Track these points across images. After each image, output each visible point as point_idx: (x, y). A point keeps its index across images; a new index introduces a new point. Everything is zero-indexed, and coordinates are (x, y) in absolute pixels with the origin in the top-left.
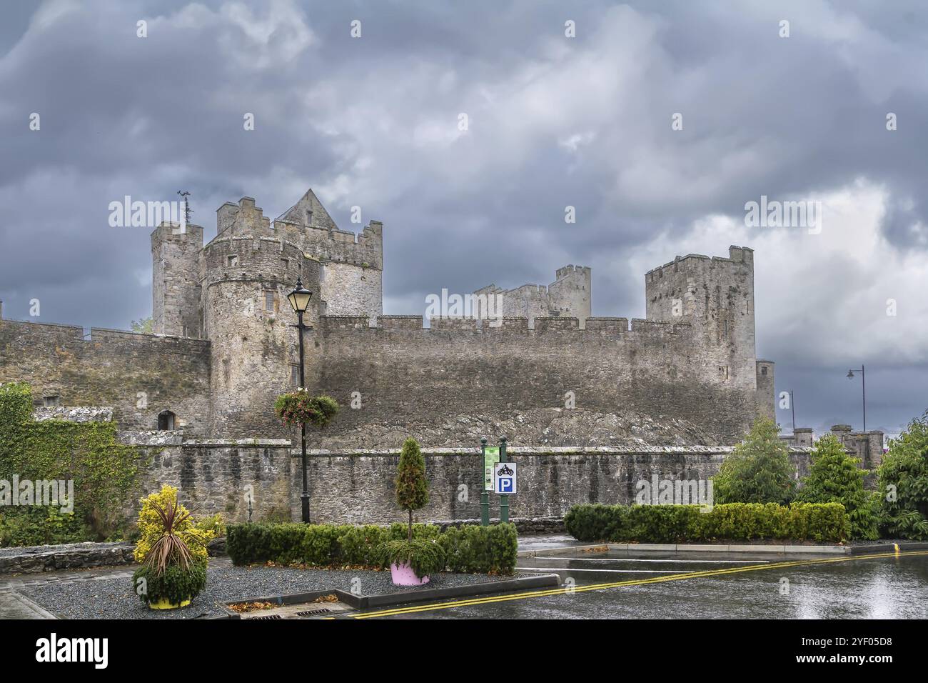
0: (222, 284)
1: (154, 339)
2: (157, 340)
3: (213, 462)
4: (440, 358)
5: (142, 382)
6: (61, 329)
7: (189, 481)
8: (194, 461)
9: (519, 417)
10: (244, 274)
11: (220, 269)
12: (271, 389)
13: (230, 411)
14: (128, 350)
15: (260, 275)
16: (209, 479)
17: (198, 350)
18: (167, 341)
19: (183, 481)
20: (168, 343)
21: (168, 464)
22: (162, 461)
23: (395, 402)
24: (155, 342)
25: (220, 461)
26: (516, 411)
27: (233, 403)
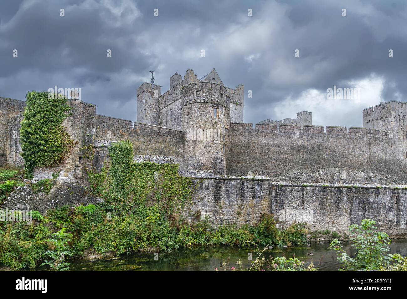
0: (192, 104)
1: (161, 129)
2: (163, 130)
3: (231, 188)
4: (284, 144)
5: (156, 150)
6: (122, 121)
7: (218, 198)
8: (221, 187)
9: (321, 172)
10: (204, 99)
11: (191, 97)
12: (215, 155)
13: (196, 165)
14: (151, 134)
15: (212, 100)
16: (229, 197)
17: (179, 136)
18: (167, 130)
19: (215, 198)
20: (167, 131)
21: (207, 188)
22: (204, 186)
23: (264, 164)
24: (162, 131)
25: (235, 187)
26: (319, 169)
27: (198, 161)
